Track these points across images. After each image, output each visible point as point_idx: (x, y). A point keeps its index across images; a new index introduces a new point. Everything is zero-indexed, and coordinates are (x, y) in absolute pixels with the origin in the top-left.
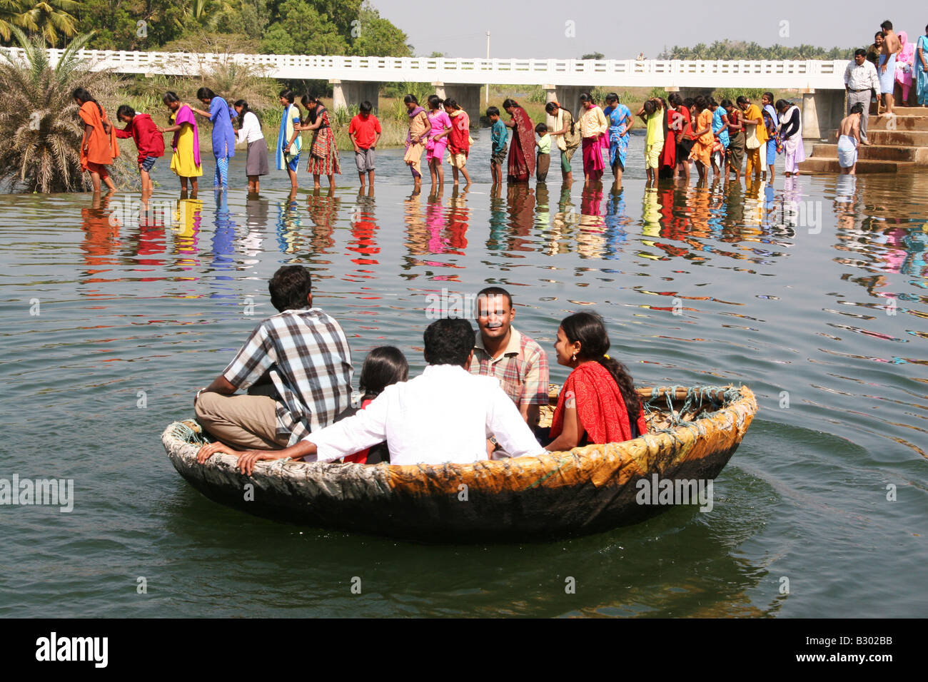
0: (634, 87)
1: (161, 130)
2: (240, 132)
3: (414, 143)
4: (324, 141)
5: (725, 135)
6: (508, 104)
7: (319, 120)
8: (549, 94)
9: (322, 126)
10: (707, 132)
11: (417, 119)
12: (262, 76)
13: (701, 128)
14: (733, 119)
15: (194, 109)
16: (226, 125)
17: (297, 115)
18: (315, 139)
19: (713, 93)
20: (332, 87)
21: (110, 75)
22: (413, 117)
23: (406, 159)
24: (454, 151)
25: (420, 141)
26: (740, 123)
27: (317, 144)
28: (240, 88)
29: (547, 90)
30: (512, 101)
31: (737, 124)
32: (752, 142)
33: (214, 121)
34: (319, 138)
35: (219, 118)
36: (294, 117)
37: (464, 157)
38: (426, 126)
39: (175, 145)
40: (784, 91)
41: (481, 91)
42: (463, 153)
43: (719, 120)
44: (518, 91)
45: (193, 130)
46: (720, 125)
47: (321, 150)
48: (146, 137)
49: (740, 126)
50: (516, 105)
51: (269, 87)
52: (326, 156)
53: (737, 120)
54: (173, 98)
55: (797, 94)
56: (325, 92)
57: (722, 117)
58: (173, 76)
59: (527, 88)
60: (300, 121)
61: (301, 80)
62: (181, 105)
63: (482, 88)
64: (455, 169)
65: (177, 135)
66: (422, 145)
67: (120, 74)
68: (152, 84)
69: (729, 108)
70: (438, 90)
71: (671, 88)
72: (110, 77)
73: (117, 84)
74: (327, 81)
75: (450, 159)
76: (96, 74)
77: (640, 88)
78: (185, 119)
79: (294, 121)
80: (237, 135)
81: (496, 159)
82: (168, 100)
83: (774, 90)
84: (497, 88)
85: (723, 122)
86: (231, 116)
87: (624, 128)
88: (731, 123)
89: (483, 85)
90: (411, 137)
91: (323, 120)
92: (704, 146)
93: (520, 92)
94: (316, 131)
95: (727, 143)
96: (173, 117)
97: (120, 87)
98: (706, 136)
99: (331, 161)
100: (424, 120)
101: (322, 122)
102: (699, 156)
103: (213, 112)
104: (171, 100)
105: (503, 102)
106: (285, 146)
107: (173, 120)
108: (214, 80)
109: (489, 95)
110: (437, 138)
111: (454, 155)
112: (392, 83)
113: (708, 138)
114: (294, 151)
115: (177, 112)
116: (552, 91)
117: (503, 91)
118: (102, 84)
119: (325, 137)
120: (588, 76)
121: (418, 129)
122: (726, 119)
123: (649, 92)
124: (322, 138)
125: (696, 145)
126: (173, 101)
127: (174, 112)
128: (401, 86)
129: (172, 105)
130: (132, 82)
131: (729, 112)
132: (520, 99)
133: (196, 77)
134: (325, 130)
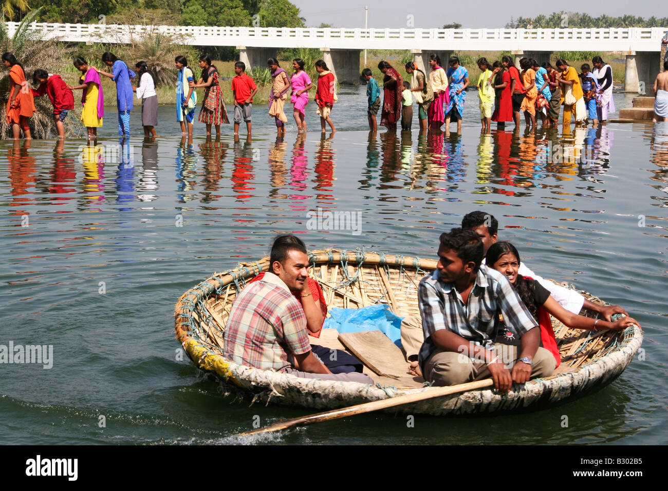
0: (486, 51)
1: (70, 88)
2: (138, 90)
3: (276, 98)
4: (214, 96)
5: (547, 90)
6: (383, 66)
7: (210, 79)
8: (417, 57)
9: (213, 84)
10: (532, 87)
11: (278, 78)
12: (182, 44)
13: (527, 85)
14: (553, 78)
15: (99, 71)
16: (126, 84)
17: (191, 75)
18: (207, 95)
19: (552, 55)
20: (239, 53)
21: (57, 43)
22: (275, 77)
23: (271, 112)
24: (322, 105)
25: (281, 97)
26: (557, 81)
27: (209, 99)
28: (164, 53)
29: (415, 54)
30: (386, 63)
31: (555, 82)
32: (569, 98)
33: (116, 80)
34: (210, 95)
35: (120, 78)
36: (188, 77)
37: (329, 109)
38: (285, 84)
39: (84, 100)
40: (610, 54)
41: (361, 55)
42: (327, 106)
43: (541, 78)
44: (391, 55)
45: (98, 88)
46: (542, 82)
47: (212, 104)
48: (59, 93)
49: (557, 83)
50: (389, 67)
51: (187, 53)
52: (215, 109)
53: (555, 79)
54: (82, 61)
55: (621, 56)
56: (233, 56)
57: (543, 76)
58: (109, 44)
59: (398, 52)
60: (193, 80)
61: (213, 47)
62: (89, 68)
63: (361, 53)
64: (323, 120)
65: (86, 91)
66: (282, 100)
67: (66, 43)
68: (91, 50)
69: (549, 69)
70: (325, 54)
71: (516, 51)
72: (57, 45)
73: (64, 51)
74: (235, 47)
75: (318, 112)
76: (46, 42)
77: (490, 52)
78: (91, 79)
79: (189, 80)
80: (135, 92)
81: (371, 111)
82: (77, 64)
83: (603, 52)
84: (374, 53)
85: (545, 79)
86: (130, 76)
87: (462, 86)
88: (551, 81)
89: (362, 50)
90: (273, 93)
91: (214, 79)
92: (530, 99)
93: (393, 56)
94: (208, 88)
95: (549, 97)
96: (83, 78)
97: (66, 53)
98: (532, 91)
99: (219, 114)
100: (284, 79)
101: (213, 81)
102: (527, 107)
103: (116, 73)
104: (80, 63)
105: (378, 63)
106: (184, 101)
107: (82, 80)
108: (142, 47)
109: (367, 58)
110: (299, 94)
111: (321, 108)
112: (288, 48)
113: (533, 93)
114: (191, 104)
115: (86, 74)
116: (418, 54)
117: (378, 55)
118: (51, 51)
119: (215, 94)
120: (448, 42)
121: (278, 86)
122: (547, 77)
123: (498, 55)
124: (212, 95)
125: (525, 99)
126: (82, 64)
127: (83, 74)
128: (295, 51)
129: (81, 68)
130: (76, 49)
131: (548, 72)
132: (393, 61)
133: (127, 45)
134: (215, 87)
